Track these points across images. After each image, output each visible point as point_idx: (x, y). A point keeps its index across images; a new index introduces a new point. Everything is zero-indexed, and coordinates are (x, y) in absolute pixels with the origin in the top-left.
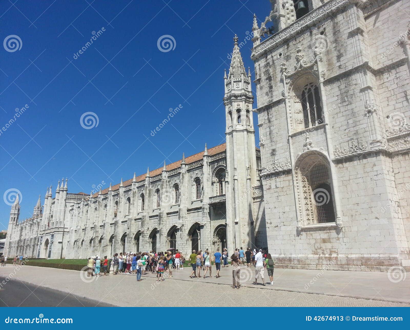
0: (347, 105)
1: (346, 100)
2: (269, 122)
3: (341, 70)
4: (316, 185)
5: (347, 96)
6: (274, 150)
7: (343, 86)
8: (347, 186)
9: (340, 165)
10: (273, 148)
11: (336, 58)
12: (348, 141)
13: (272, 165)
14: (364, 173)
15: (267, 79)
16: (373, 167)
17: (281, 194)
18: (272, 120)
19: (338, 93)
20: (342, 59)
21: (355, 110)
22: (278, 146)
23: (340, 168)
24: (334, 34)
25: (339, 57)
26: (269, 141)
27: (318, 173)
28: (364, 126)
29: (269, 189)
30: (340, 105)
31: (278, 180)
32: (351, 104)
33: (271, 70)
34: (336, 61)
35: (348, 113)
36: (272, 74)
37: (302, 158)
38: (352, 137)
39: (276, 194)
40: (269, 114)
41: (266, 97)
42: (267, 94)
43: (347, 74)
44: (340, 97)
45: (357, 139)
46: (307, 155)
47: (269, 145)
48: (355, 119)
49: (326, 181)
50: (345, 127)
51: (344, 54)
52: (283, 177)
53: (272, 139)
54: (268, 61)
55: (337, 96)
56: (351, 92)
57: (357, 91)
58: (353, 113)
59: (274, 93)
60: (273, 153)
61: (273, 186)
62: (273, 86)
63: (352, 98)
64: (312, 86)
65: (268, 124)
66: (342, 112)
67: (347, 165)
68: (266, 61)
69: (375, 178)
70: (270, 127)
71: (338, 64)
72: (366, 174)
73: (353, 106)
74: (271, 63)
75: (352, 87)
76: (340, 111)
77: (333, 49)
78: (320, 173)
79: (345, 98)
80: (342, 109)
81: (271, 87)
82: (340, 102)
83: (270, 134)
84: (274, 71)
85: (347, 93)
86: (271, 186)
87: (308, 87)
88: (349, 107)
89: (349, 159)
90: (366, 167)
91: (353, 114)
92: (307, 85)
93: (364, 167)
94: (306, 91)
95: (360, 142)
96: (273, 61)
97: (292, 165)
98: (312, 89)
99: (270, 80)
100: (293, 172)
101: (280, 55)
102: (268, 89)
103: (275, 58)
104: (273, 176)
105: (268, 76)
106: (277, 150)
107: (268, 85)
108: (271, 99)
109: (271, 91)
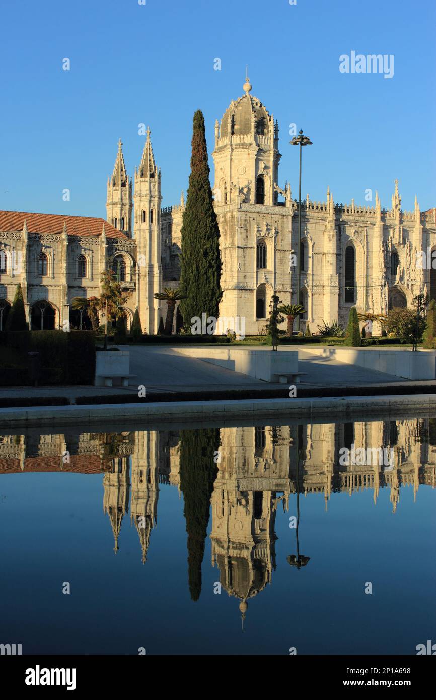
1: (282, 264)
2: (244, 257)
3: (282, 247)
6: (245, 276)
7: (282, 256)
9: (276, 293)
10: (245, 274)
15: (245, 230)
16: (287, 298)
17: (247, 301)
18: (246, 257)
19: (280, 258)
22: (248, 274)
24: (282, 226)
25: (282, 240)
28: (287, 279)
29: (241, 297)
33: (248, 225)
35: (282, 270)
36: (248, 228)
37: (260, 286)
40: (245, 253)
42: (244, 239)
43: (284, 251)
44: (280, 261)
45: (284, 283)
48: (284, 274)
49: (262, 298)
50: (280, 276)
51: (284, 240)
52: (247, 292)
53: (245, 269)
56: (284, 261)
57: (287, 262)
59: (248, 241)
61: (243, 296)
63: (284, 263)
64: (263, 245)
71: (281, 244)
73: (284, 268)
74: (248, 221)
75: (285, 259)
77: (280, 235)
78: (261, 294)
80: (280, 268)
81: (247, 237)
87: (261, 244)
89: (280, 291)
91: (284, 272)
94: (260, 247)
95: (284, 285)
96: (250, 220)
97: (255, 288)
98: (263, 247)
99: (247, 232)
100: (255, 291)
101: (254, 219)
102: (245, 237)
103: (251, 219)
104: (244, 291)
105: (245, 227)
106: (247, 276)
107: (245, 234)
108: (246, 244)
109: (247, 239)
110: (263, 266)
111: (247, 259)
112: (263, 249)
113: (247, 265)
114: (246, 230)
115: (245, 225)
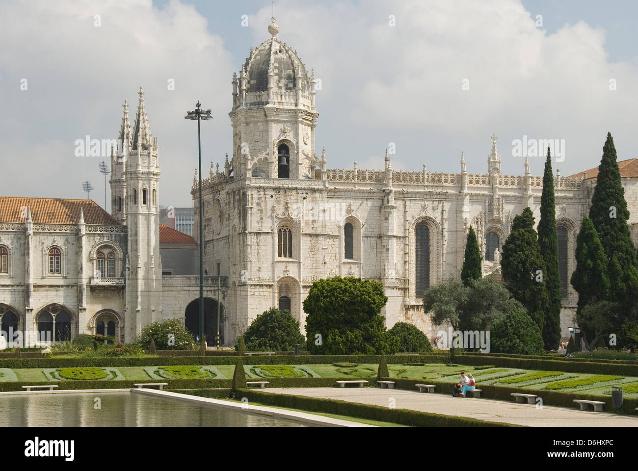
0: (314, 254)
1: (314, 251)
2: (258, 245)
3: (313, 230)
6: (260, 268)
9: (305, 289)
10: (260, 266)
11: (311, 221)
12: (311, 276)
13: (257, 278)
15: (258, 210)
17: (263, 300)
18: (260, 244)
19: (310, 244)
20: (315, 224)
21: (318, 259)
22: (263, 265)
26: (257, 260)
28: (321, 270)
29: (253, 295)
30: (310, 253)
31: (261, 290)
32: (316, 254)
33: (263, 204)
34: (311, 223)
35: (314, 259)
36: (263, 208)
37: (282, 279)
39: (259, 300)
41: (257, 224)
42: (258, 222)
43: (317, 235)
44: (310, 248)
46: (285, 278)
47: (257, 263)
48: (316, 264)
50: (311, 267)
51: (316, 221)
52: (265, 288)
53: (259, 259)
54: (261, 196)
55: (309, 246)
56: (317, 247)
57: (320, 248)
59: (264, 225)
60: (259, 269)
61: (257, 293)
62: (264, 218)
63: (317, 251)
64: (287, 229)
65: (257, 247)
66: (311, 258)
67: (309, 289)
68: (259, 195)
70: (258, 250)
71: (312, 226)
73: (317, 256)
74: (263, 199)
75: (318, 245)
79: (314, 249)
80: (311, 256)
81: (262, 219)
82: (310, 251)
83: (258, 255)
84: (266, 206)
85: (315, 246)
87: (285, 228)
88: (315, 256)
89: (311, 287)
91: (317, 261)
92: (284, 226)
94: (283, 230)
95: (318, 278)
96: (265, 198)
97: (274, 283)
98: (287, 231)
99: (261, 213)
100: (276, 287)
101: (272, 196)
102: (259, 219)
103: (267, 196)
104: (257, 287)
105: (259, 208)
106: (262, 268)
107: (259, 215)
108: (260, 228)
109: (262, 222)
110: (287, 255)
111: (263, 248)
112: (287, 233)
114: (261, 211)
115: (258, 204)
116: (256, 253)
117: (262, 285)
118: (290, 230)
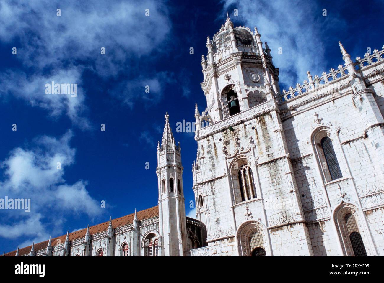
0: (276, 185)
1: (275, 181)
2: (213, 194)
3: (269, 158)
4: (253, 249)
5: (276, 178)
6: (218, 219)
7: (272, 171)
8: (280, 249)
9: (274, 233)
10: (217, 217)
11: (265, 148)
12: (279, 213)
13: (216, 232)
14: (292, 238)
15: (210, 158)
16: (298, 234)
18: (215, 193)
19: (269, 175)
20: (270, 150)
21: (283, 189)
22: (222, 215)
23: (274, 235)
24: (263, 130)
25: (267, 148)
26: (213, 210)
27: (255, 239)
29: (214, 253)
30: (271, 185)
31: (222, 245)
32: (279, 184)
33: (213, 151)
34: (265, 151)
35: (277, 191)
36: (214, 154)
37: (243, 227)
38: (281, 210)
40: (213, 188)
41: (210, 173)
42: (211, 171)
43: (274, 162)
44: (270, 178)
45: (285, 212)
46: (247, 224)
47: (214, 214)
48: (282, 196)
49: (261, 246)
51: (271, 146)
52: (226, 243)
53: (216, 209)
54: (210, 143)
55: (268, 177)
56: (278, 176)
57: (283, 175)
58: (281, 191)
59: (217, 170)
60: (218, 221)
61: (218, 251)
62: (215, 164)
63: (279, 180)
64: (246, 167)
65: (212, 196)
66: (273, 190)
67: (279, 232)
68: (209, 143)
69: (300, 242)
70: (214, 199)
71: (267, 153)
72: (294, 240)
73: (280, 186)
74: (213, 145)
75: (279, 172)
76: (271, 190)
77: (263, 142)
78: (256, 239)
79: (274, 179)
80: (273, 188)
81: (214, 165)
82: (271, 183)
83: (214, 205)
84: (216, 151)
85: (275, 176)
86: (216, 251)
87: (244, 167)
88: (278, 187)
89: (281, 227)
90: (293, 234)
92: (242, 166)
93: (292, 234)
94: (242, 171)
95: (287, 214)
96: (215, 144)
97: (235, 234)
98: (247, 169)
99: (213, 159)
100: (235, 239)
101: (220, 140)
102: (211, 167)
103: (216, 142)
104: (218, 242)
105: (210, 155)
106: (221, 219)
107: (211, 163)
108: (214, 175)
109: (214, 169)
112: (248, 172)
113: (218, 203)
114: (212, 158)
115: (209, 152)
116: (213, 204)
117: (222, 239)
118: (249, 167)
